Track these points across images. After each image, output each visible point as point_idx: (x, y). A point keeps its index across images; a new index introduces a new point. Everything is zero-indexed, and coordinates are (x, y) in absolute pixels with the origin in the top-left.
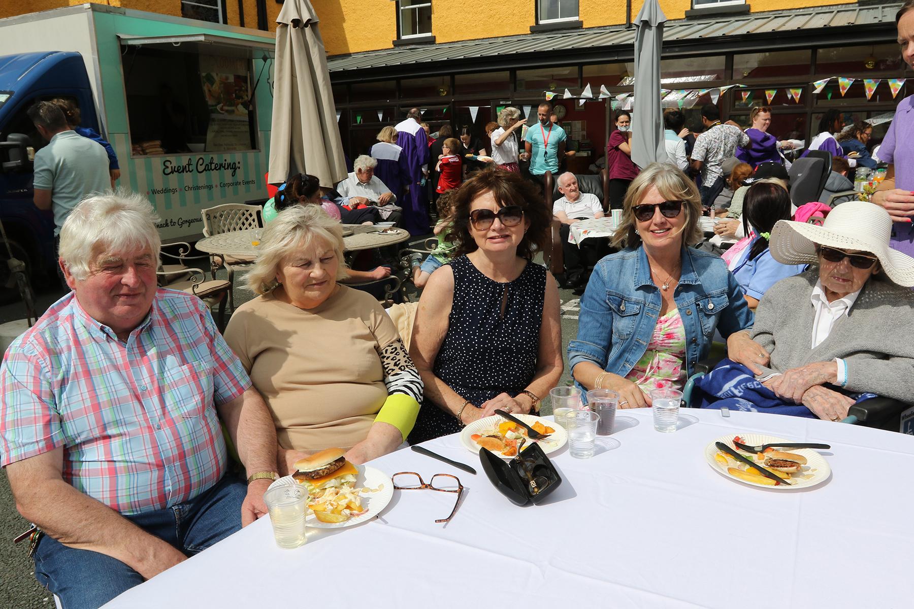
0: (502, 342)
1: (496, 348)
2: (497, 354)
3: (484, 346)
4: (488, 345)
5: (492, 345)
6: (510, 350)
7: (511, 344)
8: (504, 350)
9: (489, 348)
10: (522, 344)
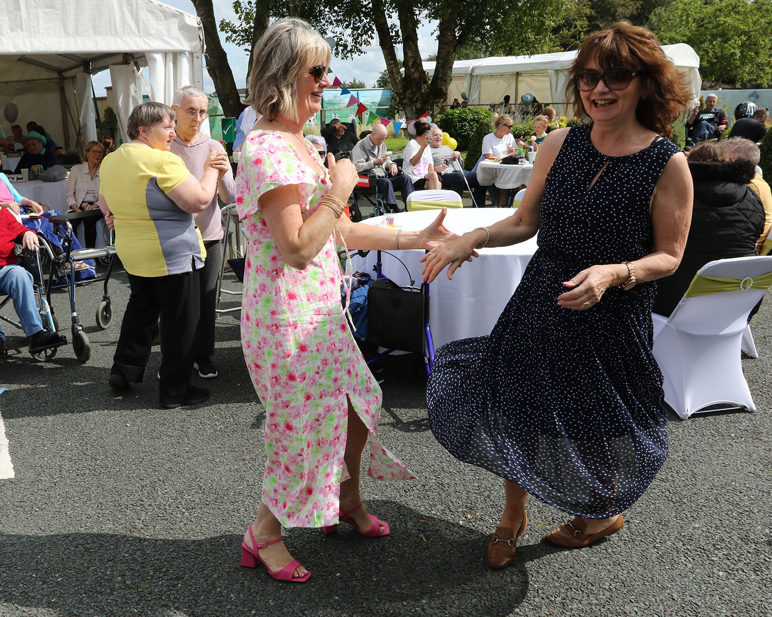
0: (578, 213)
1: (570, 217)
2: (571, 224)
3: (558, 211)
4: (562, 211)
5: (567, 213)
6: (585, 224)
7: (586, 217)
8: (578, 221)
9: (563, 214)
10: (598, 221)
